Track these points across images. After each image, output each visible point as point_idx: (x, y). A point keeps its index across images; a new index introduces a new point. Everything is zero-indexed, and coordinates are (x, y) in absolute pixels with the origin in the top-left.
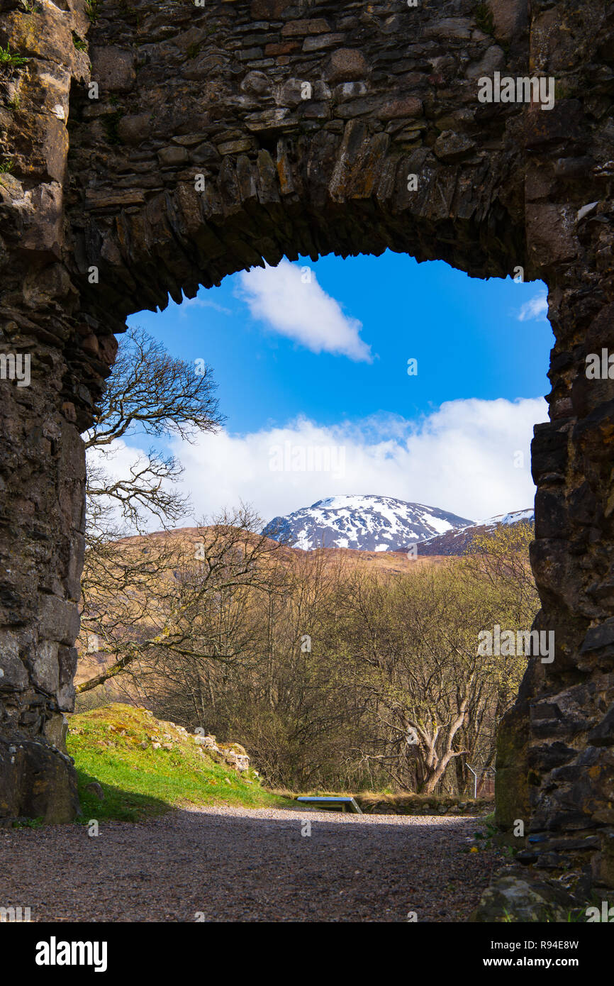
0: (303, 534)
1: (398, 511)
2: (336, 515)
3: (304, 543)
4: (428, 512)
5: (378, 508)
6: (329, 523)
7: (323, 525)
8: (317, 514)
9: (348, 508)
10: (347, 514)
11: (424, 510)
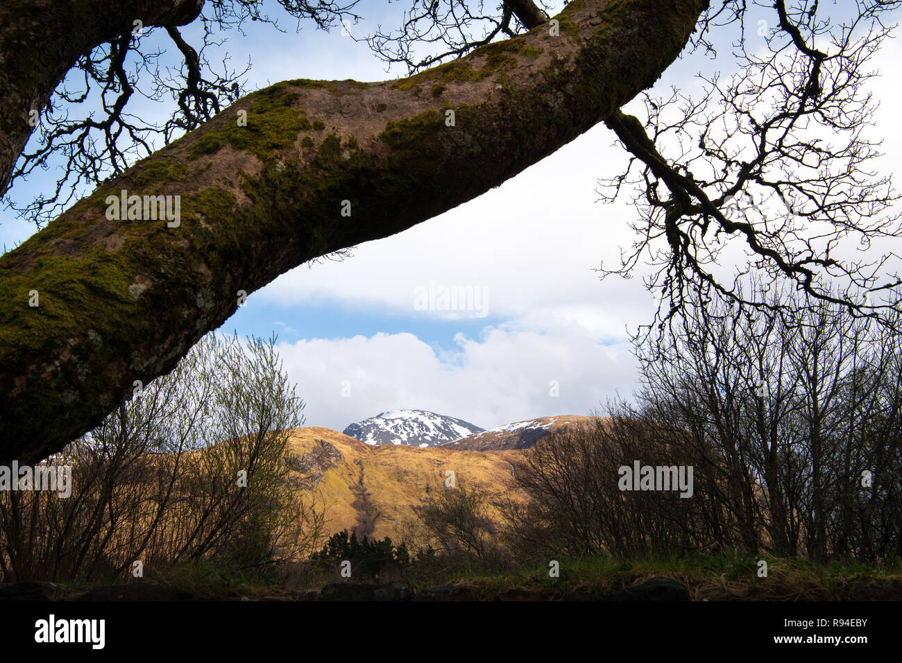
0: (370, 435)
1: (435, 421)
2: (393, 422)
3: (371, 441)
4: (455, 422)
5: (421, 419)
6: (388, 428)
7: (384, 429)
8: (380, 422)
9: (401, 419)
10: (401, 422)
11: (453, 421)
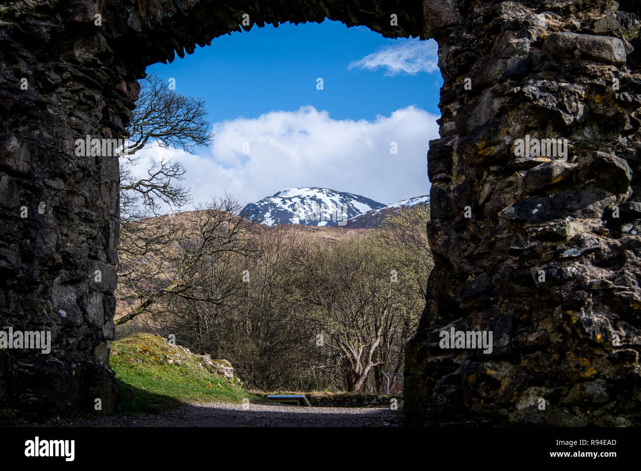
0: (268, 215)
1: (333, 198)
2: (291, 201)
3: (269, 222)
4: (354, 199)
5: (320, 196)
6: (286, 207)
7: (282, 208)
8: (277, 201)
9: (299, 197)
10: (298, 200)
11: (351, 197)
